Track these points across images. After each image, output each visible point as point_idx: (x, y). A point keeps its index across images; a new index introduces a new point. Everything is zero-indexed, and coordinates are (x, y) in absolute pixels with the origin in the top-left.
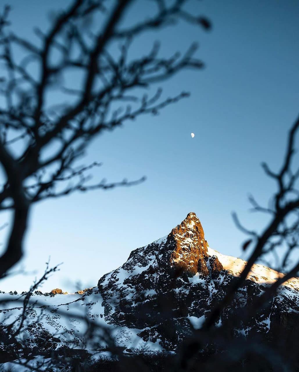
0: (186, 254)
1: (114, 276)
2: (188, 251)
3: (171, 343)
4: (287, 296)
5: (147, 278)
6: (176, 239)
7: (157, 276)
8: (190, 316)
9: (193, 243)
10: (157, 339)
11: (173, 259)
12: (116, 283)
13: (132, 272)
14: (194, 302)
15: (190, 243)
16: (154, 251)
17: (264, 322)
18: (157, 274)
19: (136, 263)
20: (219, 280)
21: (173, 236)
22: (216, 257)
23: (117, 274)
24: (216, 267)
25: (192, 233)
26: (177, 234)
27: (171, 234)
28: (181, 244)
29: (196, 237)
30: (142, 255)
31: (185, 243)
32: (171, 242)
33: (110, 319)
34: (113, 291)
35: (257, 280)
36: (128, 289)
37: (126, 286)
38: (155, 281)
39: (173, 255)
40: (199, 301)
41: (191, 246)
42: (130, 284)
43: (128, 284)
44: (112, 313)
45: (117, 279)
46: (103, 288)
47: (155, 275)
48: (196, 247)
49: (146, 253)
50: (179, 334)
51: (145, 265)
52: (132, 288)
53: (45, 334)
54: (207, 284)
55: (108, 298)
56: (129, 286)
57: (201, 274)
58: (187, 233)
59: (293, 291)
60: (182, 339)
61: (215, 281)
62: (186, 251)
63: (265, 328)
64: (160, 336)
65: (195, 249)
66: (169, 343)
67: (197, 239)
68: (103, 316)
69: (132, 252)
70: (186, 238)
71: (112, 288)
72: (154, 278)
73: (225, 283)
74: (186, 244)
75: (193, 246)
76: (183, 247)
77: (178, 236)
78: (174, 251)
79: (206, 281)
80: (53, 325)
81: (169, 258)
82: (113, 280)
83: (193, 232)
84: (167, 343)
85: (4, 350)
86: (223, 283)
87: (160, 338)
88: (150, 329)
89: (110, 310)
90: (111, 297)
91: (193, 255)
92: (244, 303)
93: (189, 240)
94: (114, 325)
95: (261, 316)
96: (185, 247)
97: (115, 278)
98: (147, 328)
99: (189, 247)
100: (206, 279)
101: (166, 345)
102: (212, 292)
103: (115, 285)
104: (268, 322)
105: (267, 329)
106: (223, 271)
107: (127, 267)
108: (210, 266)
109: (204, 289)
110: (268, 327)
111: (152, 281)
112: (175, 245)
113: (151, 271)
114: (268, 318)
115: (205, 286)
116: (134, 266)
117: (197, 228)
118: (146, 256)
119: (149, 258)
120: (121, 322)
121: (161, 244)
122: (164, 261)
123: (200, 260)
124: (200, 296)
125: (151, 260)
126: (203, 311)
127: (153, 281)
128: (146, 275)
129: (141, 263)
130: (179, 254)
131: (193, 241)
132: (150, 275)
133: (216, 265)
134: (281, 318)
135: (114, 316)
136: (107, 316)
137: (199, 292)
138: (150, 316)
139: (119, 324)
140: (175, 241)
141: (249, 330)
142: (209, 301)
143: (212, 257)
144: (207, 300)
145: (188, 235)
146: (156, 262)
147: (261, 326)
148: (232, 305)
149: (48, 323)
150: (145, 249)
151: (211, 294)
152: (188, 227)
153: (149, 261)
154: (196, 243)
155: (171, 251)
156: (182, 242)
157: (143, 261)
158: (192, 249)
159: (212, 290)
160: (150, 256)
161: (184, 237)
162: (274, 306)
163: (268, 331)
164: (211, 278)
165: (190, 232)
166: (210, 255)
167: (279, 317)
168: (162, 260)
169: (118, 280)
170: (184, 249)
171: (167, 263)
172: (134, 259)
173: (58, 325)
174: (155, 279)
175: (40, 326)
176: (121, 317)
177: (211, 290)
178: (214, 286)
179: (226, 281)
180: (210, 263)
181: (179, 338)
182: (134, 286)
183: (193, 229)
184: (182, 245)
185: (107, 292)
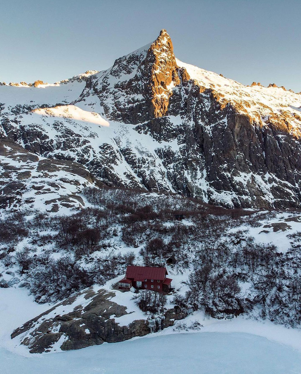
0: (163, 66)
1: (106, 81)
2: (165, 64)
3: (158, 135)
4: (236, 100)
5: (134, 85)
6: (155, 53)
7: (142, 84)
8: (170, 115)
9: (168, 57)
10: (148, 132)
11: (154, 70)
12: (108, 87)
13: (119, 78)
14: (172, 104)
15: (165, 57)
16: (135, 62)
17: (223, 120)
18: (142, 82)
19: (121, 71)
20: (188, 88)
21: (152, 50)
22: (185, 69)
23: (107, 79)
24: (185, 77)
25: (166, 49)
26: (155, 49)
27: (150, 49)
28: (159, 57)
29: (169, 52)
30: (125, 64)
31: (161, 57)
32: (150, 56)
33: (110, 117)
34: (107, 93)
35: (214, 87)
36: (119, 92)
37: (116, 90)
38: (141, 87)
39: (154, 67)
40: (176, 104)
41: (166, 60)
42: (120, 89)
43: (118, 88)
44: (111, 112)
45: (108, 83)
46: (99, 91)
47: (140, 82)
48: (170, 61)
49: (129, 62)
50: (164, 128)
51: (129, 72)
52: (122, 92)
53: (69, 131)
54: (180, 90)
55: (104, 100)
56: (119, 90)
57: (175, 83)
58: (162, 48)
59: (239, 96)
60: (166, 132)
61: (185, 87)
62: (163, 64)
63: (224, 125)
64: (150, 130)
65: (170, 62)
66: (157, 135)
67: (170, 54)
68: (104, 114)
69: (116, 60)
70: (162, 53)
71: (106, 91)
72: (139, 85)
73: (194, 90)
74: (163, 58)
75: (168, 60)
76: (160, 60)
77: (156, 51)
78: (154, 64)
79: (179, 88)
80: (71, 123)
81: (150, 69)
82: (105, 84)
83: (167, 47)
84: (155, 135)
85: (41, 144)
86: (192, 90)
87: (149, 131)
88: (142, 125)
89: (108, 110)
90: (106, 99)
91: (168, 67)
92: (209, 106)
93: (164, 55)
94: (114, 121)
95: (221, 117)
96: (163, 60)
97: (107, 83)
98: (140, 124)
99: (165, 60)
100: (179, 86)
101: (155, 137)
102: (184, 97)
103: (108, 89)
104: (225, 120)
105: (225, 126)
106: (190, 80)
107: (114, 73)
108: (180, 75)
109: (178, 95)
110: (226, 124)
111: (138, 87)
112: (154, 58)
113: (137, 79)
114: (225, 117)
115: (178, 92)
116: (120, 73)
117: (169, 44)
118: (129, 65)
119: (131, 67)
120: (119, 119)
121: (141, 56)
122: (146, 71)
123: (173, 71)
124: (176, 100)
125: (133, 68)
126: (179, 111)
127: (140, 88)
128: (133, 82)
129: (125, 71)
130: (158, 66)
131: (167, 56)
132: (137, 82)
133: (185, 75)
134: (236, 118)
135: (113, 114)
136: (107, 115)
137: (175, 97)
138: (141, 115)
139: (117, 121)
140: (154, 55)
141: (213, 126)
142: (182, 104)
143: (181, 68)
144: (180, 103)
145: (163, 50)
146: (140, 71)
147: (221, 123)
148: (200, 108)
149: (66, 122)
150: (127, 58)
151: (183, 98)
152: (163, 43)
153: (132, 69)
154: (169, 57)
155: (151, 64)
156: (160, 56)
157: (127, 69)
158: (167, 63)
159: (184, 95)
160: (132, 66)
161: (160, 52)
162: (229, 109)
163: (226, 127)
164: (182, 85)
165: (165, 48)
166: (180, 67)
167: (234, 118)
168: (144, 70)
169: (109, 85)
170: (161, 62)
171: (149, 74)
172: (119, 67)
173: (75, 123)
174: (141, 86)
175: (62, 125)
176: (119, 116)
177: (182, 95)
178: (184, 92)
179: (194, 89)
180: (180, 73)
181: (164, 131)
182: (124, 91)
183: (166, 45)
184: (159, 59)
185: (102, 94)
